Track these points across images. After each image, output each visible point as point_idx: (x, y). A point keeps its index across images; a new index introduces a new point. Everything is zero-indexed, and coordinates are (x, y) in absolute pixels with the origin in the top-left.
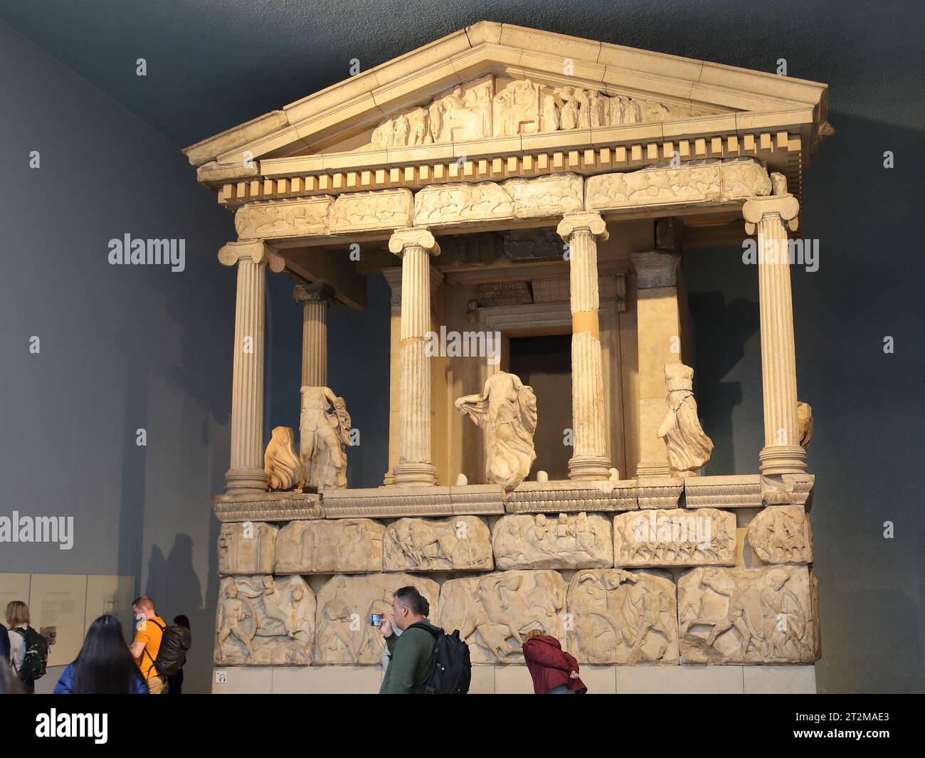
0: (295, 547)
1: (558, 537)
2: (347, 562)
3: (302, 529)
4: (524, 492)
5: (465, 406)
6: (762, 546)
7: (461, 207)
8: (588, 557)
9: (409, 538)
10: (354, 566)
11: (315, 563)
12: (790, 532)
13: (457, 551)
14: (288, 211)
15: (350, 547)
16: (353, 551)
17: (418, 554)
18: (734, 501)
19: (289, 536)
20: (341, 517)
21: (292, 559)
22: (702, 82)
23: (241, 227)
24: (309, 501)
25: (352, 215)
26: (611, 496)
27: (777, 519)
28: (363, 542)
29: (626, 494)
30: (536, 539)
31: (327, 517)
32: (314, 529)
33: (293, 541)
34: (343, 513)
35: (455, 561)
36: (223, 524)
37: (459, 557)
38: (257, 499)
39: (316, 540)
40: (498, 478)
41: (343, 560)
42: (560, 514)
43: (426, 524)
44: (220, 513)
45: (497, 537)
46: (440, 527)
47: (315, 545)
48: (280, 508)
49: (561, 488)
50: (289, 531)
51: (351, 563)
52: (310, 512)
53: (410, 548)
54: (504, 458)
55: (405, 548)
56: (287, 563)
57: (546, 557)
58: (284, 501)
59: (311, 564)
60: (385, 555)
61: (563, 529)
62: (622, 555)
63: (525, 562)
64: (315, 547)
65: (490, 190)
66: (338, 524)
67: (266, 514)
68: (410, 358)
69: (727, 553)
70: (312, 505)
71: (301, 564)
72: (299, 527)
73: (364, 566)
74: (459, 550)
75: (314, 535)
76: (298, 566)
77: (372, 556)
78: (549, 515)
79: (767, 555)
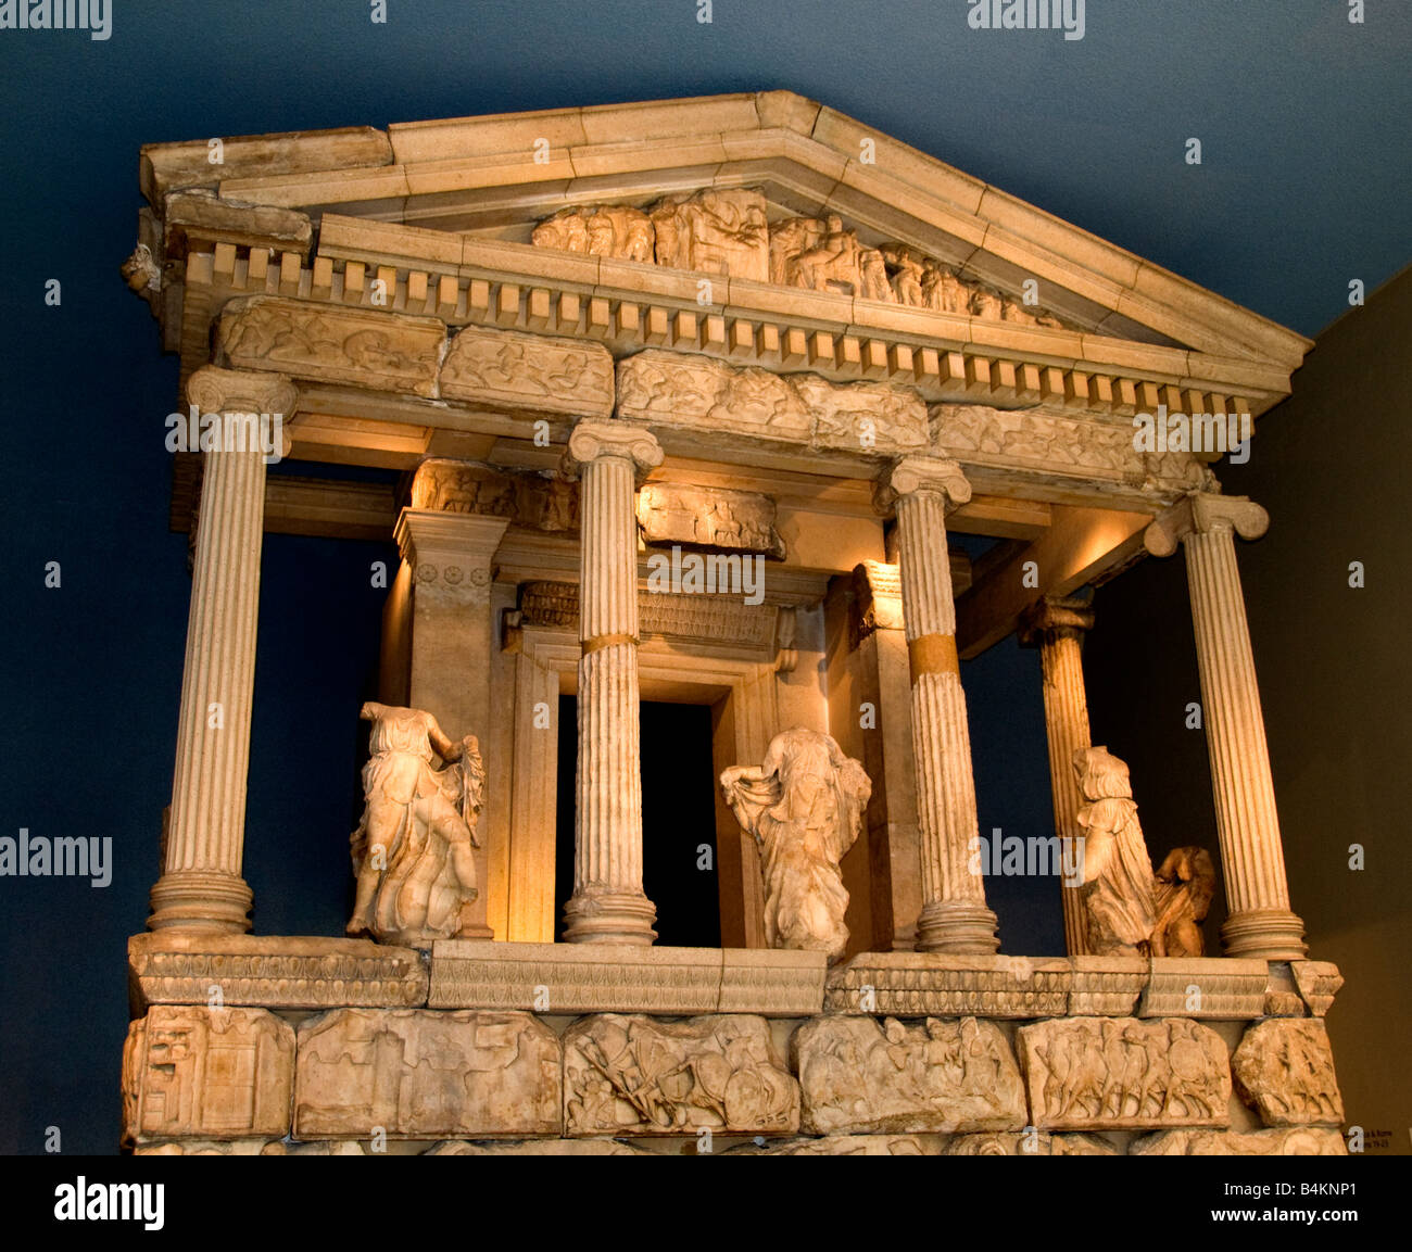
0: (352, 1072)
1: (929, 1066)
2: (486, 1111)
3: (366, 1028)
4: (869, 969)
5: (738, 784)
6: (1274, 1092)
7: (710, 402)
8: (987, 1109)
9: (628, 1061)
10: (502, 1121)
11: (405, 1112)
12: (1315, 1065)
13: (737, 1091)
14: (349, 333)
15: (492, 1076)
16: (500, 1085)
17: (647, 1097)
18: (1223, 1006)
19: (336, 1045)
20: (464, 1004)
21: (345, 1098)
22: (1139, 292)
23: (234, 341)
24: (395, 962)
25: (489, 368)
26: (1024, 987)
27: (1291, 1043)
28: (522, 1065)
29: (1052, 984)
30: (892, 1068)
31: (432, 1003)
32: (401, 1028)
33: (349, 1056)
34: (474, 994)
35: (733, 1112)
36: (156, 1008)
37: (741, 1103)
38: (262, 950)
39: (410, 1057)
40: (810, 937)
41: (476, 1105)
42: (930, 1021)
43: (656, 1029)
44: (153, 980)
45: (809, 1064)
46: (688, 1036)
47: (406, 1068)
48: (321, 975)
49: (941, 965)
50: (338, 1031)
51: (495, 1112)
52: (392, 989)
53: (630, 1082)
54: (820, 898)
55: (618, 1082)
56: (332, 1109)
57: (910, 1108)
58: (332, 960)
59: (397, 1114)
60: (569, 1096)
61: (938, 1050)
62: (1048, 1106)
63: (867, 1119)
64: (402, 1074)
65: (763, 385)
66: (458, 1021)
67: (277, 988)
68: (613, 674)
69: (1219, 1103)
70: (403, 970)
71: (369, 1110)
72: (361, 1023)
73: (526, 1122)
74: (740, 1088)
75: (401, 1042)
76: (364, 1117)
77: (543, 1098)
78: (910, 1021)
79: (1282, 1108)
